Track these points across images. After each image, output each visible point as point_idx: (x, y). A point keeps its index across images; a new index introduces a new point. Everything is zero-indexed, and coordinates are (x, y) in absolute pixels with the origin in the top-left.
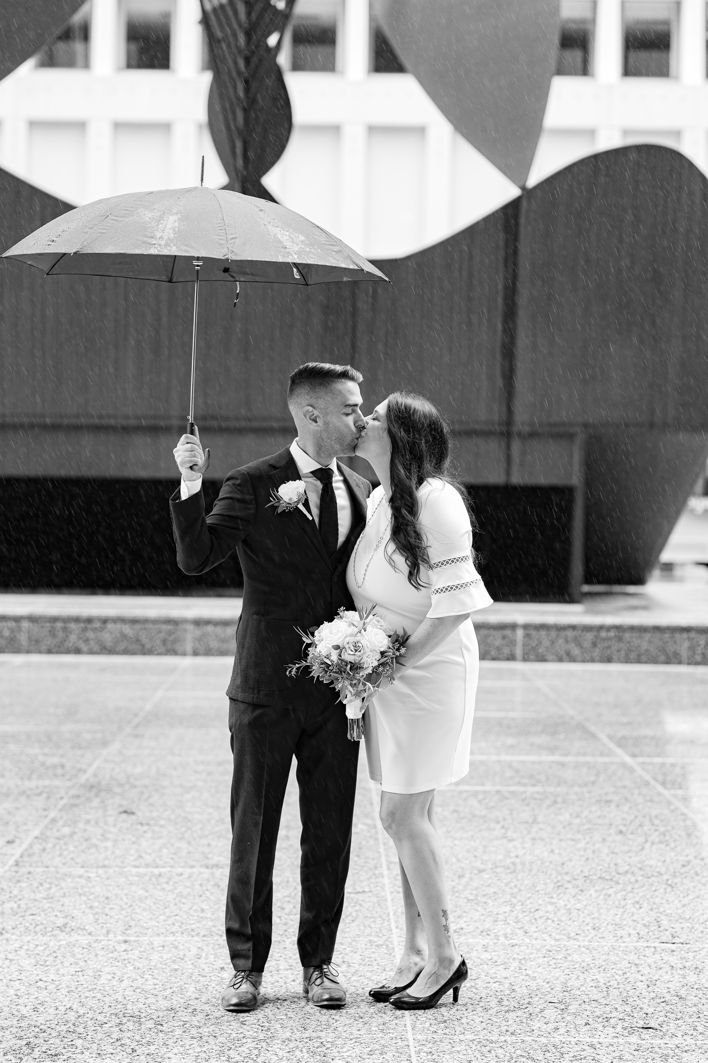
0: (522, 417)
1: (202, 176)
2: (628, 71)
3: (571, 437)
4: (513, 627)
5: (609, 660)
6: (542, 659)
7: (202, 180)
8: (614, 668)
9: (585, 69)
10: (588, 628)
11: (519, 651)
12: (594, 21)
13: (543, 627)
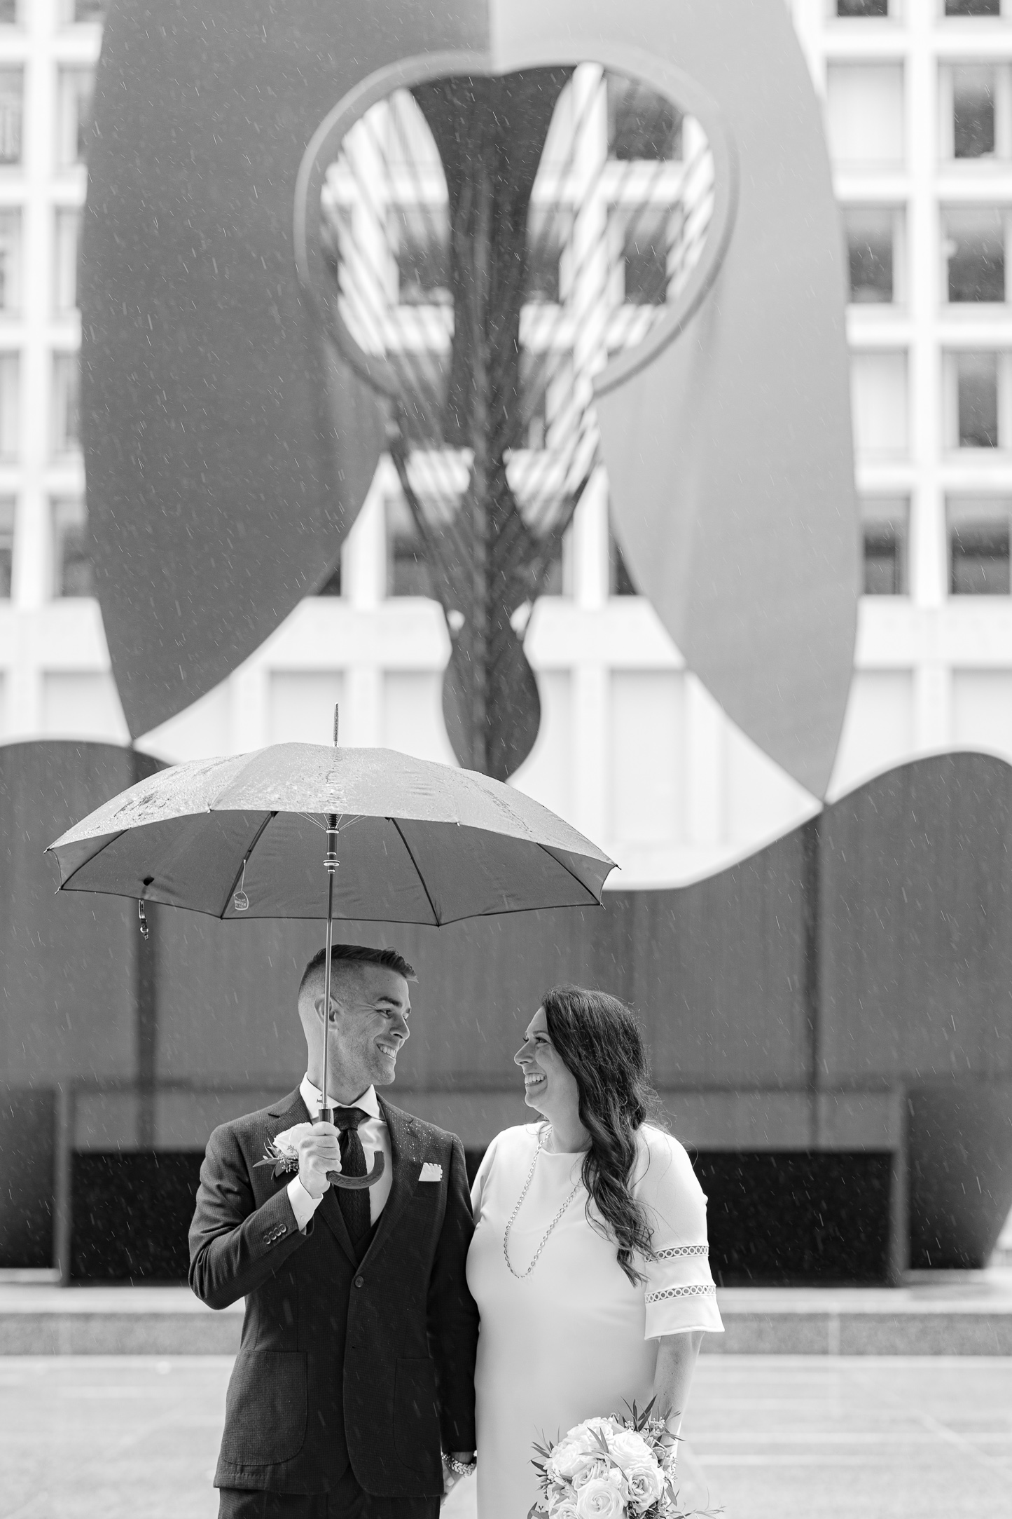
1: (336, 730)
2: (956, 587)
3: (885, 1090)
4: (825, 1316)
5: (937, 1352)
6: (860, 1353)
7: (336, 740)
8: (948, 1363)
9: (896, 585)
10: (913, 1317)
11: (833, 1343)
12: (907, 522)
13: (860, 1317)
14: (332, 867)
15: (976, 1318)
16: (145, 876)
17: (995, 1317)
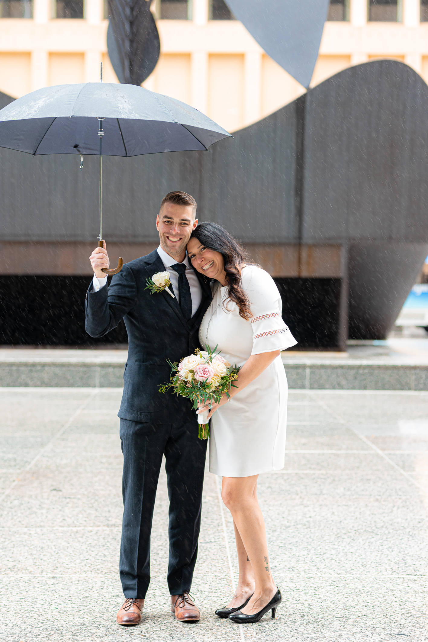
0: (309, 234)
2: (372, 18)
3: (339, 246)
4: (304, 367)
6: (322, 387)
7: (101, 79)
8: (368, 393)
9: (344, 17)
10: (351, 368)
11: (307, 383)
13: (323, 367)
14: (101, 136)
15: (386, 368)
16: (74, 145)
17: (395, 368)
